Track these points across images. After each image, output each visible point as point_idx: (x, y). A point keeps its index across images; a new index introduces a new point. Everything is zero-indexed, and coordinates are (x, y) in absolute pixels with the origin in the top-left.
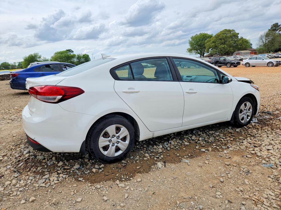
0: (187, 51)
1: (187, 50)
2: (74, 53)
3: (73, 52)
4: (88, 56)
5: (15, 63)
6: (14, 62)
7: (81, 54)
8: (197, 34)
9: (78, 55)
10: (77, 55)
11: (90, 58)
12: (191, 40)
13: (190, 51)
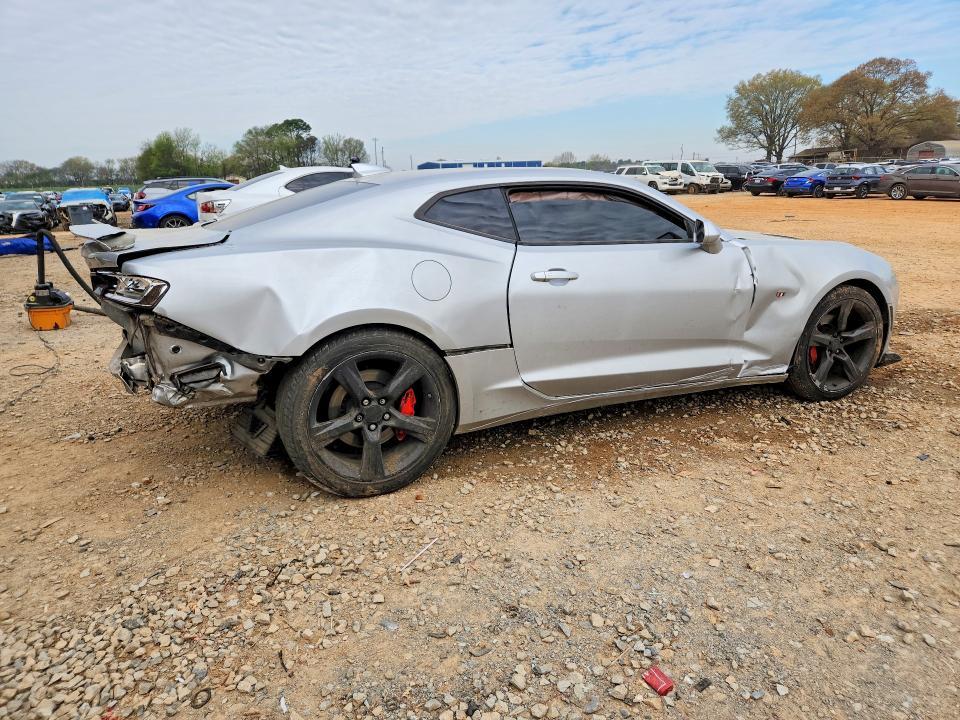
0: (718, 136)
1: (720, 132)
2: (312, 133)
3: (307, 128)
4: (361, 145)
5: (109, 162)
6: (106, 159)
7: (335, 137)
8: (759, 76)
9: (325, 142)
10: (322, 141)
11: (368, 152)
12: (735, 95)
13: (728, 135)
